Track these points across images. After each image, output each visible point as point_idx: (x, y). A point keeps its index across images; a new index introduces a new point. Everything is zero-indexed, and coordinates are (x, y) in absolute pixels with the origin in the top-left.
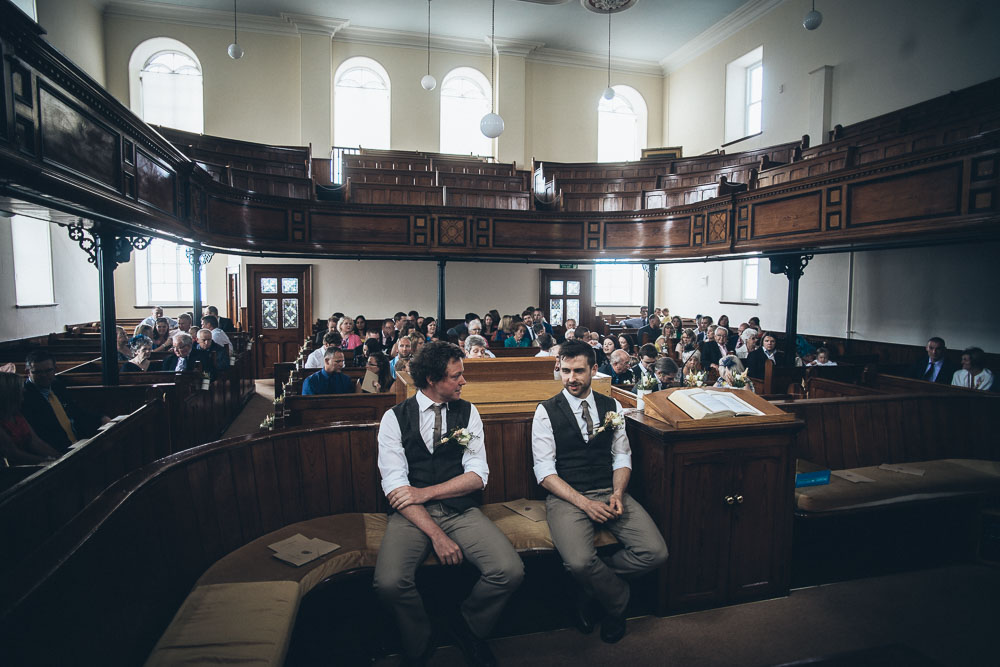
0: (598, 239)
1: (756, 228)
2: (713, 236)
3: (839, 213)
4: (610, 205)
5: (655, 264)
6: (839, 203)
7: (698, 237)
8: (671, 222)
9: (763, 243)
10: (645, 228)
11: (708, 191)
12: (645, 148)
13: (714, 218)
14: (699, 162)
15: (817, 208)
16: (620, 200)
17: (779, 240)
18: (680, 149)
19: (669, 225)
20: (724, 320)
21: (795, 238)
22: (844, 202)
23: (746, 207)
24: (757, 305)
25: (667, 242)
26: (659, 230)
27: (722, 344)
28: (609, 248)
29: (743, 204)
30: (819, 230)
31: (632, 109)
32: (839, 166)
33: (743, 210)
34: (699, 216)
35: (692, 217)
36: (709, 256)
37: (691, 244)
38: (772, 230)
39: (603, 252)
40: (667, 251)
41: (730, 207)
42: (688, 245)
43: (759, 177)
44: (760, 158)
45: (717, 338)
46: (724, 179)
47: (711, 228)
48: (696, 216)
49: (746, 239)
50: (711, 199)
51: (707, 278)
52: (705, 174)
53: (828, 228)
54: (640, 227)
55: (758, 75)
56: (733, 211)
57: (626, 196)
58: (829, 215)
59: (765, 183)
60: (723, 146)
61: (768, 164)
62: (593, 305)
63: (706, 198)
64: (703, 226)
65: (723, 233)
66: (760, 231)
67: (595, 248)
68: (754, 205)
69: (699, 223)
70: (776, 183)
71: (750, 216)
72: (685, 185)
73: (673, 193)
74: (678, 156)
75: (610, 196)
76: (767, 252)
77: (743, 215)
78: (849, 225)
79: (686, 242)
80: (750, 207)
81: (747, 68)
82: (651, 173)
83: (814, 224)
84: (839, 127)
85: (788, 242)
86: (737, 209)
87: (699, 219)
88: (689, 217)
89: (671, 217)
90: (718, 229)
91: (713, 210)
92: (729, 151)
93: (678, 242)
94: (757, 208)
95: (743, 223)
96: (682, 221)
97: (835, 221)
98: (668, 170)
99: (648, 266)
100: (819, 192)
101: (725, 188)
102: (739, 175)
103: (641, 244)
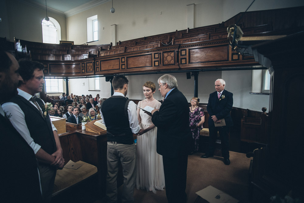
0: (47, 70)
1: (101, 68)
2: (88, 70)
3: (124, 65)
4: (52, 58)
5: (68, 79)
6: (124, 62)
7: (83, 70)
8: (74, 65)
9: (104, 73)
10: (65, 67)
11: (85, 56)
12: (61, 40)
13: (88, 65)
14: (81, 47)
15: (119, 63)
16: (55, 57)
17: (108, 72)
18: (73, 42)
19: (74, 66)
20: (91, 96)
21: (113, 71)
22: (126, 62)
23: (98, 61)
24: (100, 91)
25: (73, 72)
26: (70, 68)
27: (92, 103)
28: (53, 73)
29: (97, 61)
30: (120, 69)
31: (55, 26)
32: (122, 52)
33: (97, 62)
34: (83, 63)
35: (81, 64)
36: (87, 76)
37: (81, 72)
38: (106, 69)
39: (50, 75)
40: (74, 75)
41: (93, 61)
42: (80, 73)
43: (100, 53)
44: (99, 48)
45: (90, 102)
46: (90, 53)
47: (87, 68)
48: (82, 64)
49: (99, 71)
50: (86, 58)
51: (84, 83)
52: (83, 51)
53: (122, 69)
54: (64, 66)
55: (96, 23)
56: (94, 63)
57: (56, 55)
58: (122, 65)
59: (102, 55)
60: (87, 43)
61: (102, 49)
62: (45, 93)
63: (84, 58)
64: (84, 67)
65: (91, 69)
66: (103, 69)
67: (46, 73)
68: (101, 61)
69: (83, 66)
70: (105, 55)
71: (99, 64)
72: (77, 54)
73: (73, 56)
74: (72, 44)
75: (52, 55)
76: (105, 75)
77: (97, 64)
78: (127, 68)
79: (79, 72)
80: (99, 62)
81: (93, 20)
82: (64, 49)
83: (118, 67)
84: (120, 41)
85: (111, 72)
86: (95, 62)
87: (83, 65)
88: (80, 64)
89: (74, 63)
90: (90, 68)
91: (87, 62)
92: (89, 44)
93: (77, 72)
94: (101, 62)
95: (98, 66)
96: (77, 65)
97: (123, 67)
98: (70, 49)
99: (66, 80)
100: (119, 58)
101: (90, 56)
102: (94, 52)
103: (64, 72)
